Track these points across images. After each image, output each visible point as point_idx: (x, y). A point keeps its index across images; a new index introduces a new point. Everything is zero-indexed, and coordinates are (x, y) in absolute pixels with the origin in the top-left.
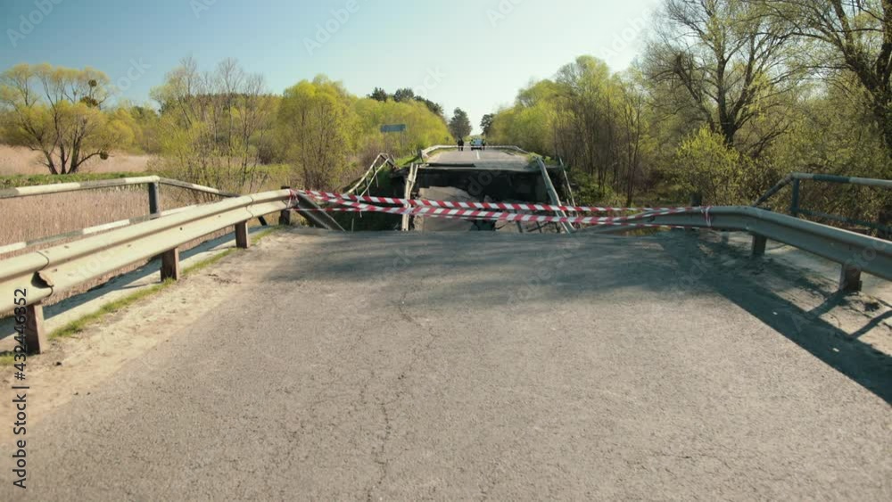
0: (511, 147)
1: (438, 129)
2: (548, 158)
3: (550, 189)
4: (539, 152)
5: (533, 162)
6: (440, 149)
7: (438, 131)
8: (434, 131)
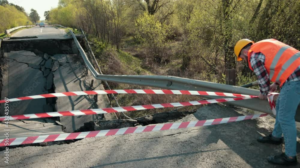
0: (58, 25)
1: (23, 18)
2: (76, 30)
3: (80, 48)
4: (71, 27)
5: (69, 33)
6: (23, 27)
7: (22, 19)
8: (20, 19)
